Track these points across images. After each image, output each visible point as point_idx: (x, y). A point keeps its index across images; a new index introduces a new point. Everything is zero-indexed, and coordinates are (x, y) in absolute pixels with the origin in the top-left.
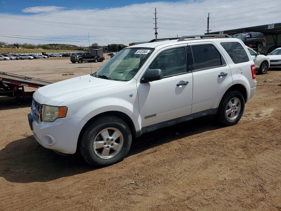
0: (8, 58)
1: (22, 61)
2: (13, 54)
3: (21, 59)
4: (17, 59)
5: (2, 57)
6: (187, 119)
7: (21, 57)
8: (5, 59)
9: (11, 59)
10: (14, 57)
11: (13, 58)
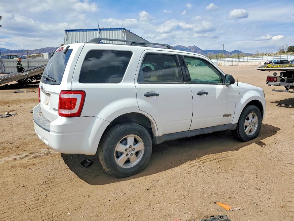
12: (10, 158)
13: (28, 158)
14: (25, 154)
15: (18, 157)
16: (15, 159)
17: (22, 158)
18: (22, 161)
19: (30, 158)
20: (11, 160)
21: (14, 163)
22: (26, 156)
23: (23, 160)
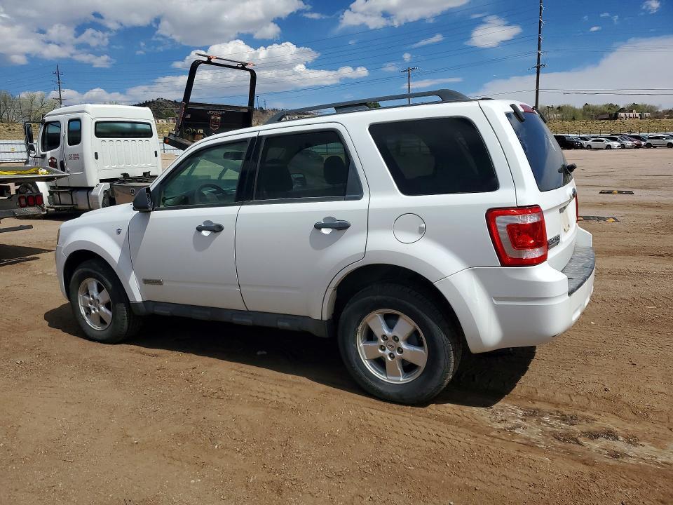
0: (615, 144)
1: (652, 150)
2: (632, 134)
3: (649, 146)
4: (638, 146)
5: (602, 141)
6: (236, 320)
7: (648, 141)
8: (609, 147)
9: (623, 147)
10: (631, 142)
11: (629, 143)
12: (647, 450)
13: (593, 427)
14: (595, 445)
15: (620, 445)
16: (632, 440)
17: (610, 434)
18: (611, 423)
19: (587, 421)
20: (646, 444)
21: (639, 428)
22: (593, 436)
23: (609, 425)
